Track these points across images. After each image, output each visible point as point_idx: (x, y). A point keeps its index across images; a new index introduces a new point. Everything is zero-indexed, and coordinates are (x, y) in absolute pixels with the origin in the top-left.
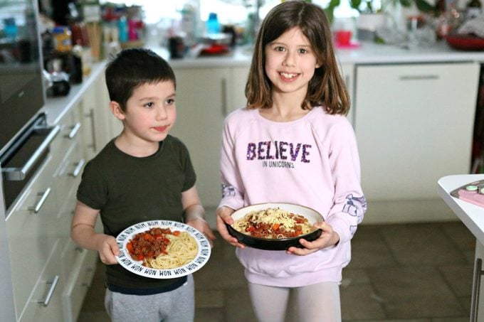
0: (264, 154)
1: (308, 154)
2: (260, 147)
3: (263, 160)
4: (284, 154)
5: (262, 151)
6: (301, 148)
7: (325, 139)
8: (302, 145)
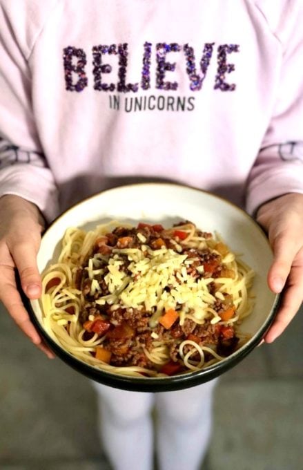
0: (111, 78)
1: (232, 68)
2: (98, 59)
3: (109, 93)
4: (169, 77)
5: (105, 69)
6: (215, 53)
7: (282, 24)
8: (215, 48)
